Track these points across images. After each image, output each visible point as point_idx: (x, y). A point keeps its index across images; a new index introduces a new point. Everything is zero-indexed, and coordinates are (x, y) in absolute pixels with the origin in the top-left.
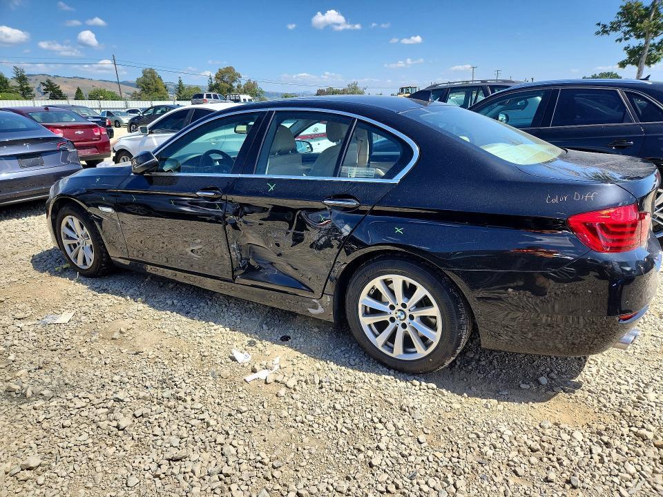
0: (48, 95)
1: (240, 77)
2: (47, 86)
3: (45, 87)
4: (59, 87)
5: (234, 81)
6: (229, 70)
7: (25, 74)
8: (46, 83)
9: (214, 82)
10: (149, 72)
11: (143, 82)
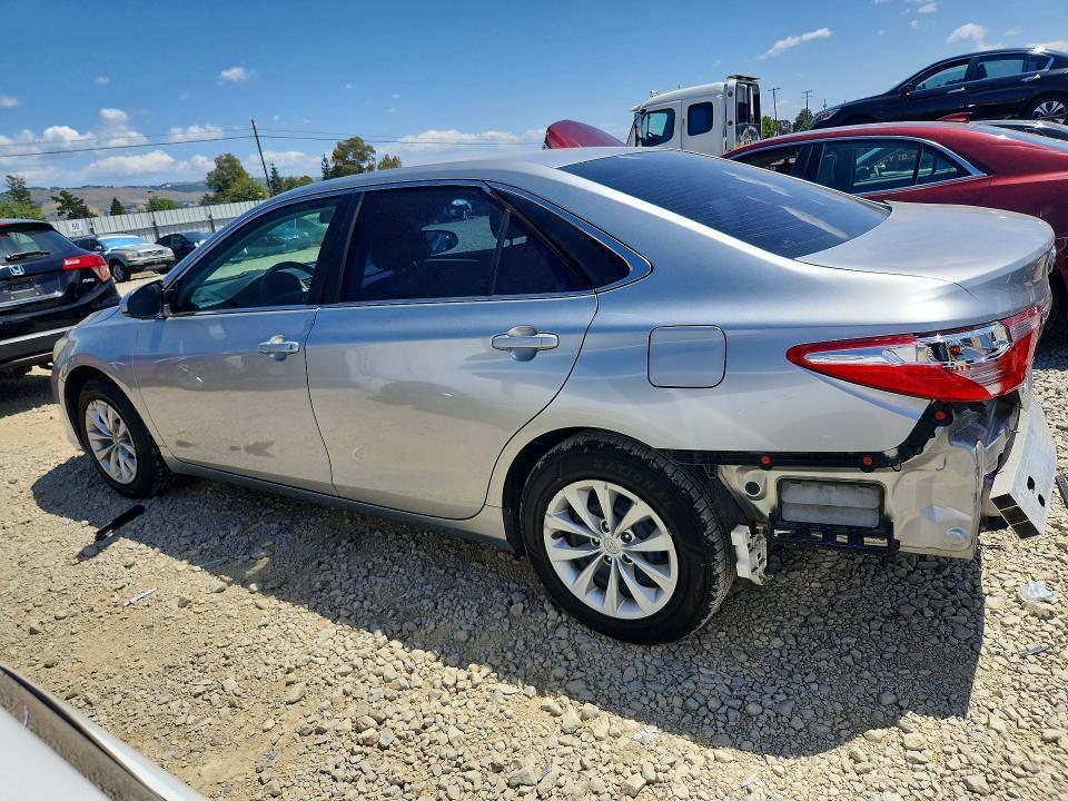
0: (65, 215)
1: (373, 152)
2: (62, 201)
3: (59, 204)
4: (82, 201)
5: (364, 159)
6: (354, 143)
7: (25, 186)
8: (61, 198)
9: (332, 165)
10: (226, 161)
11: (218, 178)
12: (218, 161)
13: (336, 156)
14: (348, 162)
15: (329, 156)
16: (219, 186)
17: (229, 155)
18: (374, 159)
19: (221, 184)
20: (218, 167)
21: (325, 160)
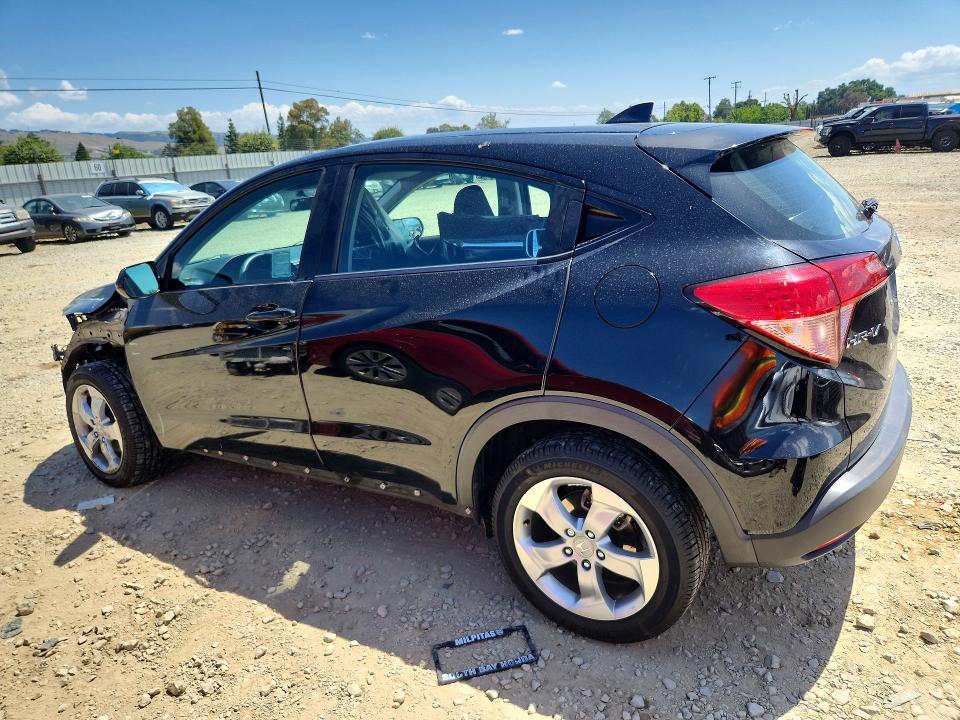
5: (318, 119)
6: (309, 104)
9: (287, 124)
10: (187, 113)
11: (180, 129)
12: (180, 114)
13: (292, 115)
14: (303, 122)
15: (285, 115)
16: (180, 137)
17: (190, 108)
18: (327, 121)
19: (182, 135)
20: (180, 118)
21: (281, 118)
